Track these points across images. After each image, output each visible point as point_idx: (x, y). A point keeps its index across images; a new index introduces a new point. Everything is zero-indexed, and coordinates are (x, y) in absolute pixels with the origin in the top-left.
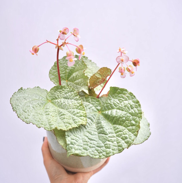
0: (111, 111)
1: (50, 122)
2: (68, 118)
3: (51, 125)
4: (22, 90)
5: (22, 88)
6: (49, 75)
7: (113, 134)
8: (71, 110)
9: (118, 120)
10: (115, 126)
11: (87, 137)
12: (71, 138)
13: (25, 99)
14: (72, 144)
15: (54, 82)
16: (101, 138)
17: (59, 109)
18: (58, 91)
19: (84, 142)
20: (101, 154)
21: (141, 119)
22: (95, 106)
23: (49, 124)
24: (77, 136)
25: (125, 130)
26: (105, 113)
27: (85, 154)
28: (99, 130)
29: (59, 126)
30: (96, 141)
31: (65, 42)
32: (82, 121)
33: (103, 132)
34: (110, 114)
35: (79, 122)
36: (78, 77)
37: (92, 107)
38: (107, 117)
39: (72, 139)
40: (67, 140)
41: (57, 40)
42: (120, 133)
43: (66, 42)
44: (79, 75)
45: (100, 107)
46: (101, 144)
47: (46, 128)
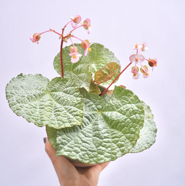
0: (111, 114)
1: (43, 118)
2: (63, 115)
3: (43, 120)
4: (22, 76)
5: (22, 74)
6: (54, 62)
7: (109, 139)
8: (67, 107)
9: (117, 125)
10: (113, 130)
11: (80, 138)
12: (62, 137)
13: (22, 87)
14: (62, 143)
15: (58, 71)
16: (95, 141)
17: (55, 103)
18: (59, 83)
19: (76, 143)
20: (92, 159)
21: (142, 127)
22: (96, 104)
23: (41, 119)
24: (70, 136)
25: (122, 137)
26: (105, 114)
27: (74, 157)
28: (95, 132)
29: (51, 123)
30: (89, 145)
31: (70, 34)
32: (77, 121)
33: (98, 135)
34: (109, 116)
35: (73, 122)
36: (83, 71)
37: (93, 105)
38: (106, 119)
39: (63, 139)
40: (57, 139)
41: (63, 30)
42: (116, 139)
43: (72, 34)
44: (84, 68)
45: (101, 106)
46: (94, 148)
47: (37, 123)
